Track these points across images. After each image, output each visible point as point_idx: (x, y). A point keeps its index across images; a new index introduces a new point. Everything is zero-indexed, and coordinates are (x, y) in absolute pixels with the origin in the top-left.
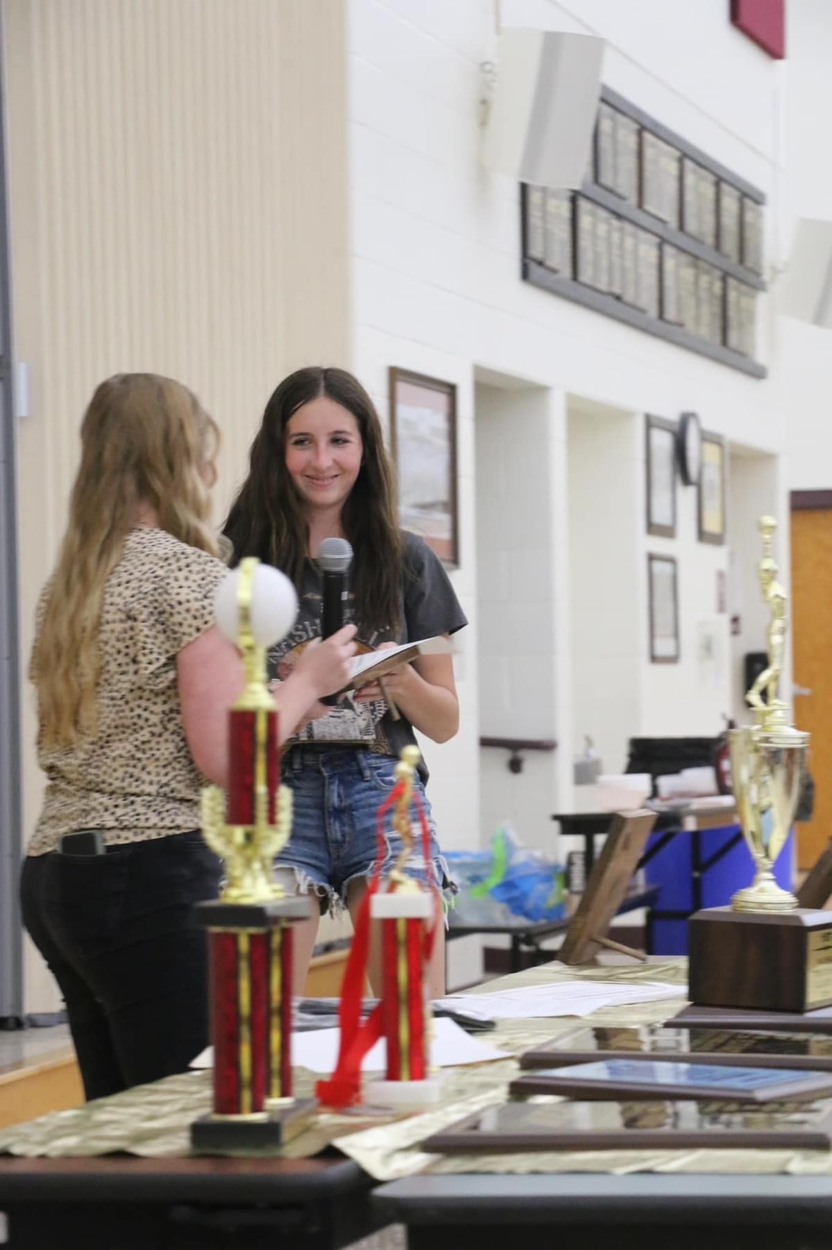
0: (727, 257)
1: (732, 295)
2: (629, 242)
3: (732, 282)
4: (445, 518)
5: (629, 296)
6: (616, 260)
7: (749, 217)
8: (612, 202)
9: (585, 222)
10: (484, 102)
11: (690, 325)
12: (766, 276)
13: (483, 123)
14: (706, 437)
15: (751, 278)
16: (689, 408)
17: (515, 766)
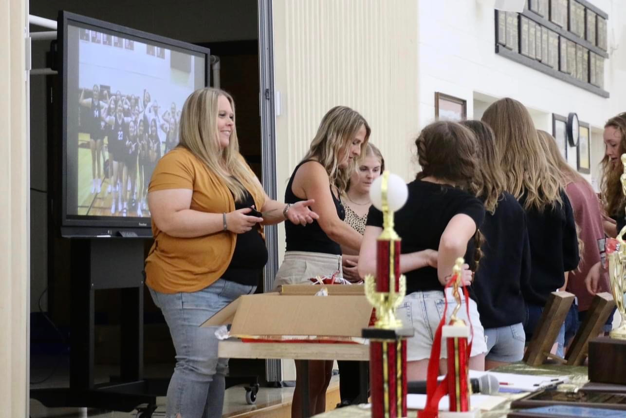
0: (590, 43)
1: (592, 60)
2: (545, 36)
3: (592, 54)
5: (545, 60)
6: (539, 44)
7: (600, 25)
8: (537, 18)
9: (524, 27)
11: (573, 73)
12: (608, 52)
14: (580, 124)
15: (602, 53)
16: (573, 111)
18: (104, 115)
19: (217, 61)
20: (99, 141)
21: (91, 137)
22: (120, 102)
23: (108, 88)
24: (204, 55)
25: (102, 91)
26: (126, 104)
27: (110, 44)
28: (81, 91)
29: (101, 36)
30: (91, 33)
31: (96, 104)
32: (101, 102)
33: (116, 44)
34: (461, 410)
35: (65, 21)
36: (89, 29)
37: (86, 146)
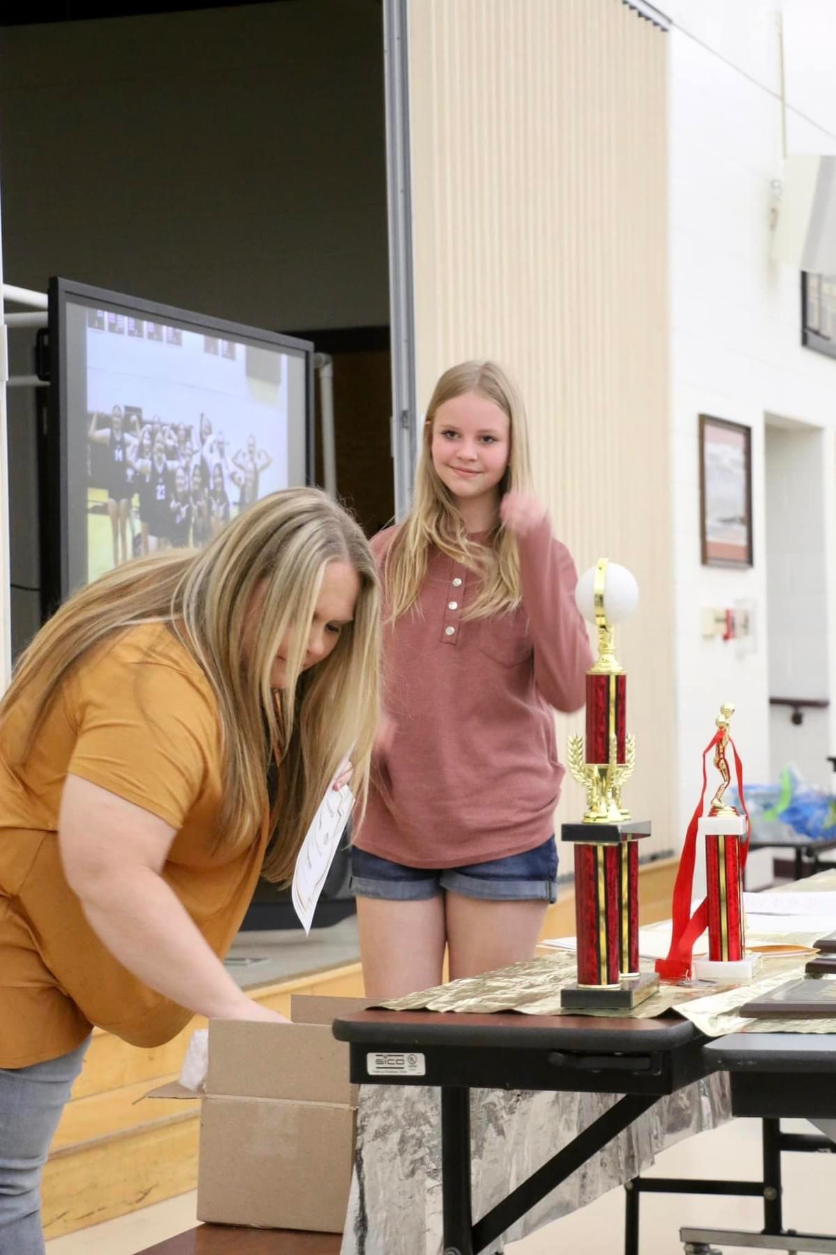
4: (742, 530)
10: (774, 211)
13: (773, 226)
17: (797, 720)
18: (131, 456)
19: (327, 363)
20: (123, 501)
21: (111, 496)
22: (159, 436)
23: (137, 411)
24: (303, 354)
25: (127, 417)
26: (170, 437)
27: (140, 335)
28: (90, 416)
29: (125, 321)
30: (107, 316)
31: (118, 439)
32: (127, 437)
33: (150, 336)
34: (730, 959)
35: (62, 296)
36: (104, 309)
37: (102, 510)
